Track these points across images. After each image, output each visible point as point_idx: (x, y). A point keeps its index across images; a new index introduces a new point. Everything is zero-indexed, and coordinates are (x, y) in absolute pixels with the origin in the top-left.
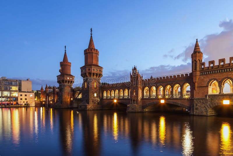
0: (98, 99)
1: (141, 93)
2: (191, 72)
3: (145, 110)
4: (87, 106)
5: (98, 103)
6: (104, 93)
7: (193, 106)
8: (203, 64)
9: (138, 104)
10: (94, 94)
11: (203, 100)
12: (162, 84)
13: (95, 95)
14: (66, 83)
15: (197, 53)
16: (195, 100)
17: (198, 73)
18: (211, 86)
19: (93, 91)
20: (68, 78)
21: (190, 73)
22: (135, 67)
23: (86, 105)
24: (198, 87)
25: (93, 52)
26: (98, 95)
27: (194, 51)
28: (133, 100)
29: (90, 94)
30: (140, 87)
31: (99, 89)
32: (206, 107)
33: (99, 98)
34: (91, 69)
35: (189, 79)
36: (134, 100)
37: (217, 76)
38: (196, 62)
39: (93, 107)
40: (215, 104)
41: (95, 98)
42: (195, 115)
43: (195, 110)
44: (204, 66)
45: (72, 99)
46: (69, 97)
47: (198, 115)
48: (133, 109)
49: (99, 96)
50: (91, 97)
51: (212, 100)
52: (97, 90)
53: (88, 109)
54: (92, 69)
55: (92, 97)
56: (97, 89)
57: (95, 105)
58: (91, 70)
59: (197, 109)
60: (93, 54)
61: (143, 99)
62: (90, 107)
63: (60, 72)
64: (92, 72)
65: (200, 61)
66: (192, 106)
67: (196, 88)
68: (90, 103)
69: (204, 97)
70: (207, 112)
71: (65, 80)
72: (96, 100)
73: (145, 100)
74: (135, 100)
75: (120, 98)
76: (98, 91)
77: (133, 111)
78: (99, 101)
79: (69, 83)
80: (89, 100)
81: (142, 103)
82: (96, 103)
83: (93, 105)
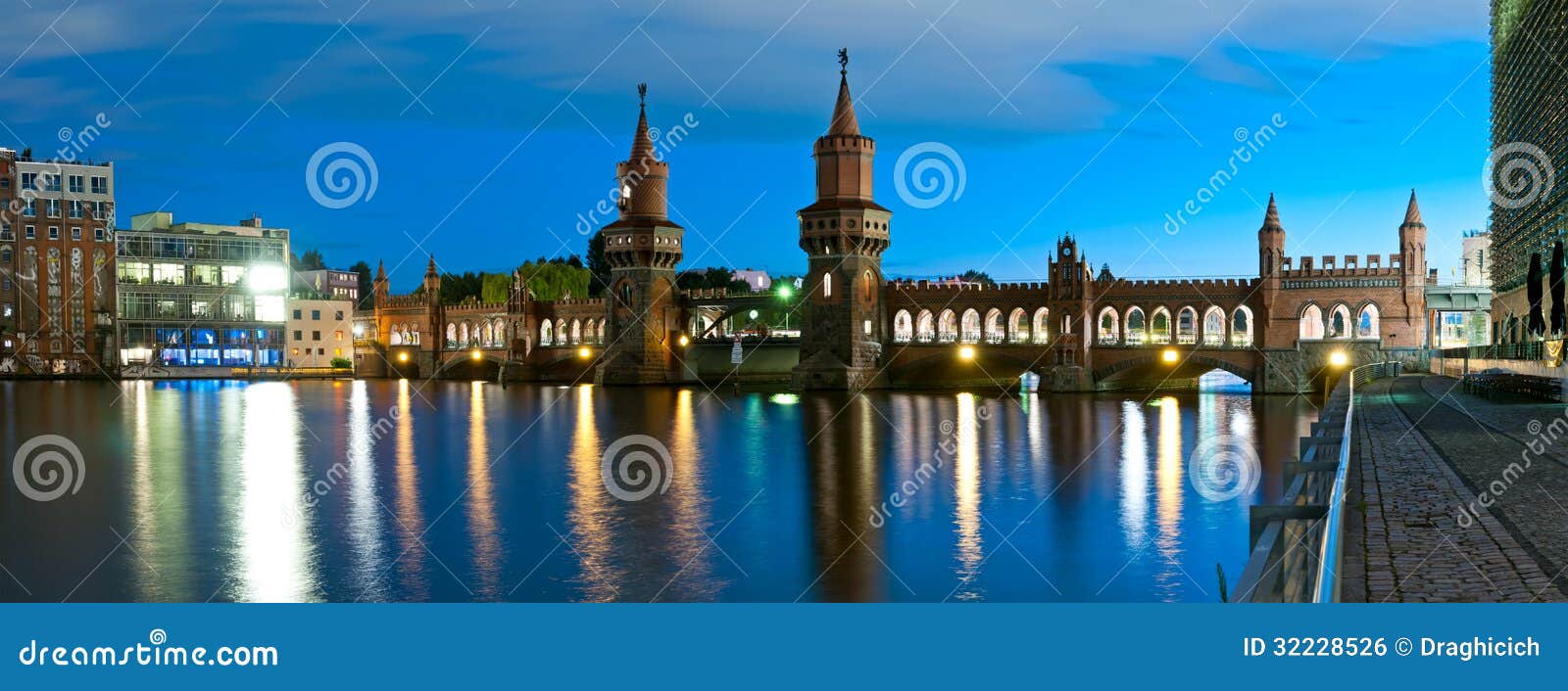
0: (878, 344)
1: (1090, 328)
2: (1256, 275)
3: (1100, 384)
4: (848, 374)
5: (877, 359)
6: (896, 320)
7: (1263, 369)
8: (1288, 261)
9: (1083, 365)
10: (863, 322)
11: (1288, 353)
12: (1165, 301)
13: (868, 326)
14: (656, 262)
15: (1275, 232)
16: (1268, 354)
17: (1276, 283)
18: (1306, 316)
19: (861, 313)
20: (666, 241)
21: (1254, 278)
22: (1067, 239)
23: (846, 370)
24: (1274, 319)
26: (876, 329)
27: (1265, 224)
28: (1065, 349)
29: (854, 327)
30: (1087, 308)
31: (880, 305)
32: (1296, 371)
33: (880, 342)
34: (858, 220)
35: (1252, 293)
36: (1069, 351)
37: (1317, 295)
38: (1272, 253)
39: (865, 376)
40: (1315, 364)
41: (866, 340)
42: (1268, 394)
43: (1267, 381)
44: (1290, 267)
45: (685, 341)
46: (667, 329)
47: (1275, 394)
48: (1068, 381)
49: (879, 332)
50: (856, 338)
51: (1308, 353)
52: (873, 307)
53: (850, 385)
54: (865, 220)
55: (859, 337)
56: (871, 303)
57: (871, 370)
58: (857, 229)
59: (1271, 377)
60: (862, 157)
61: (1096, 346)
62: (856, 378)
64: (865, 236)
65: (1280, 253)
66: (1258, 368)
67: (1271, 322)
68: (854, 359)
69: (1290, 347)
70: (1296, 384)
71: (656, 250)
72: (869, 347)
73: (1105, 352)
74: (1074, 349)
75: (991, 342)
76: (876, 309)
77: (1067, 388)
78: (879, 350)
79: (668, 265)
80: (851, 347)
81: (1093, 363)
82: (873, 359)
83: (864, 371)
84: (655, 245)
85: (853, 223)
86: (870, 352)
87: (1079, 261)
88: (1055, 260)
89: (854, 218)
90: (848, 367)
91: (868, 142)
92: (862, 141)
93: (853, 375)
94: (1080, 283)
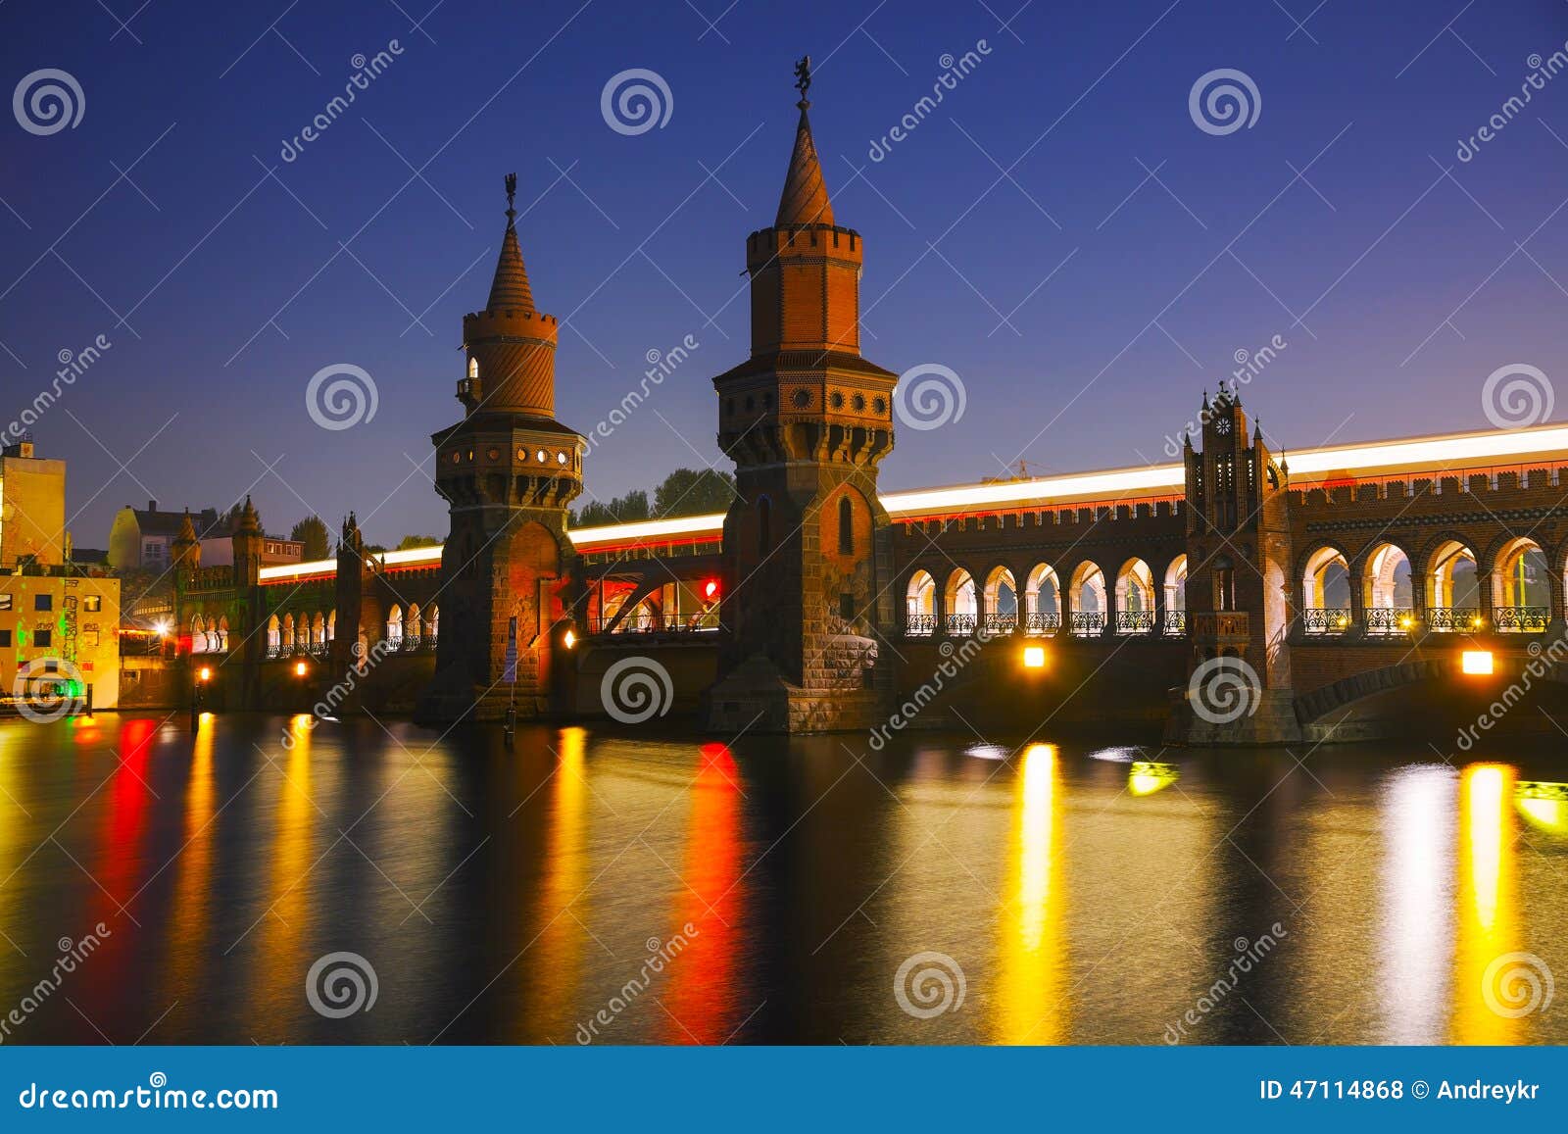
0: (869, 641)
1: (1282, 596)
3: (1314, 728)
4: (792, 702)
5: (866, 671)
6: (912, 591)
10: (832, 597)
14: (521, 493)
19: (828, 577)
20: (541, 456)
22: (1223, 398)
23: (785, 695)
25: (830, 251)
26: (866, 609)
28: (1221, 648)
29: (808, 605)
30: (1275, 550)
31: (872, 559)
33: (873, 636)
34: (815, 389)
36: (1230, 652)
39: (834, 708)
45: (570, 640)
46: (543, 617)
49: (874, 617)
50: (815, 628)
52: (858, 565)
53: (794, 725)
54: (830, 389)
55: (825, 628)
56: (854, 559)
57: (849, 694)
58: (814, 406)
60: (829, 267)
61: (1296, 637)
62: (813, 710)
63: (464, 397)
64: (828, 419)
68: (807, 671)
71: (516, 472)
72: (847, 646)
73: (1319, 654)
74: (1242, 648)
75: (1082, 633)
76: (866, 570)
78: (874, 653)
79: (547, 501)
80: (801, 646)
81: (1295, 678)
82: (856, 671)
83: (832, 695)
84: (515, 463)
85: (804, 398)
86: (850, 656)
87: (1251, 445)
88: (1198, 448)
89: (808, 387)
90: (791, 689)
91: (844, 239)
92: (830, 235)
93: (805, 705)
94: (1253, 494)
